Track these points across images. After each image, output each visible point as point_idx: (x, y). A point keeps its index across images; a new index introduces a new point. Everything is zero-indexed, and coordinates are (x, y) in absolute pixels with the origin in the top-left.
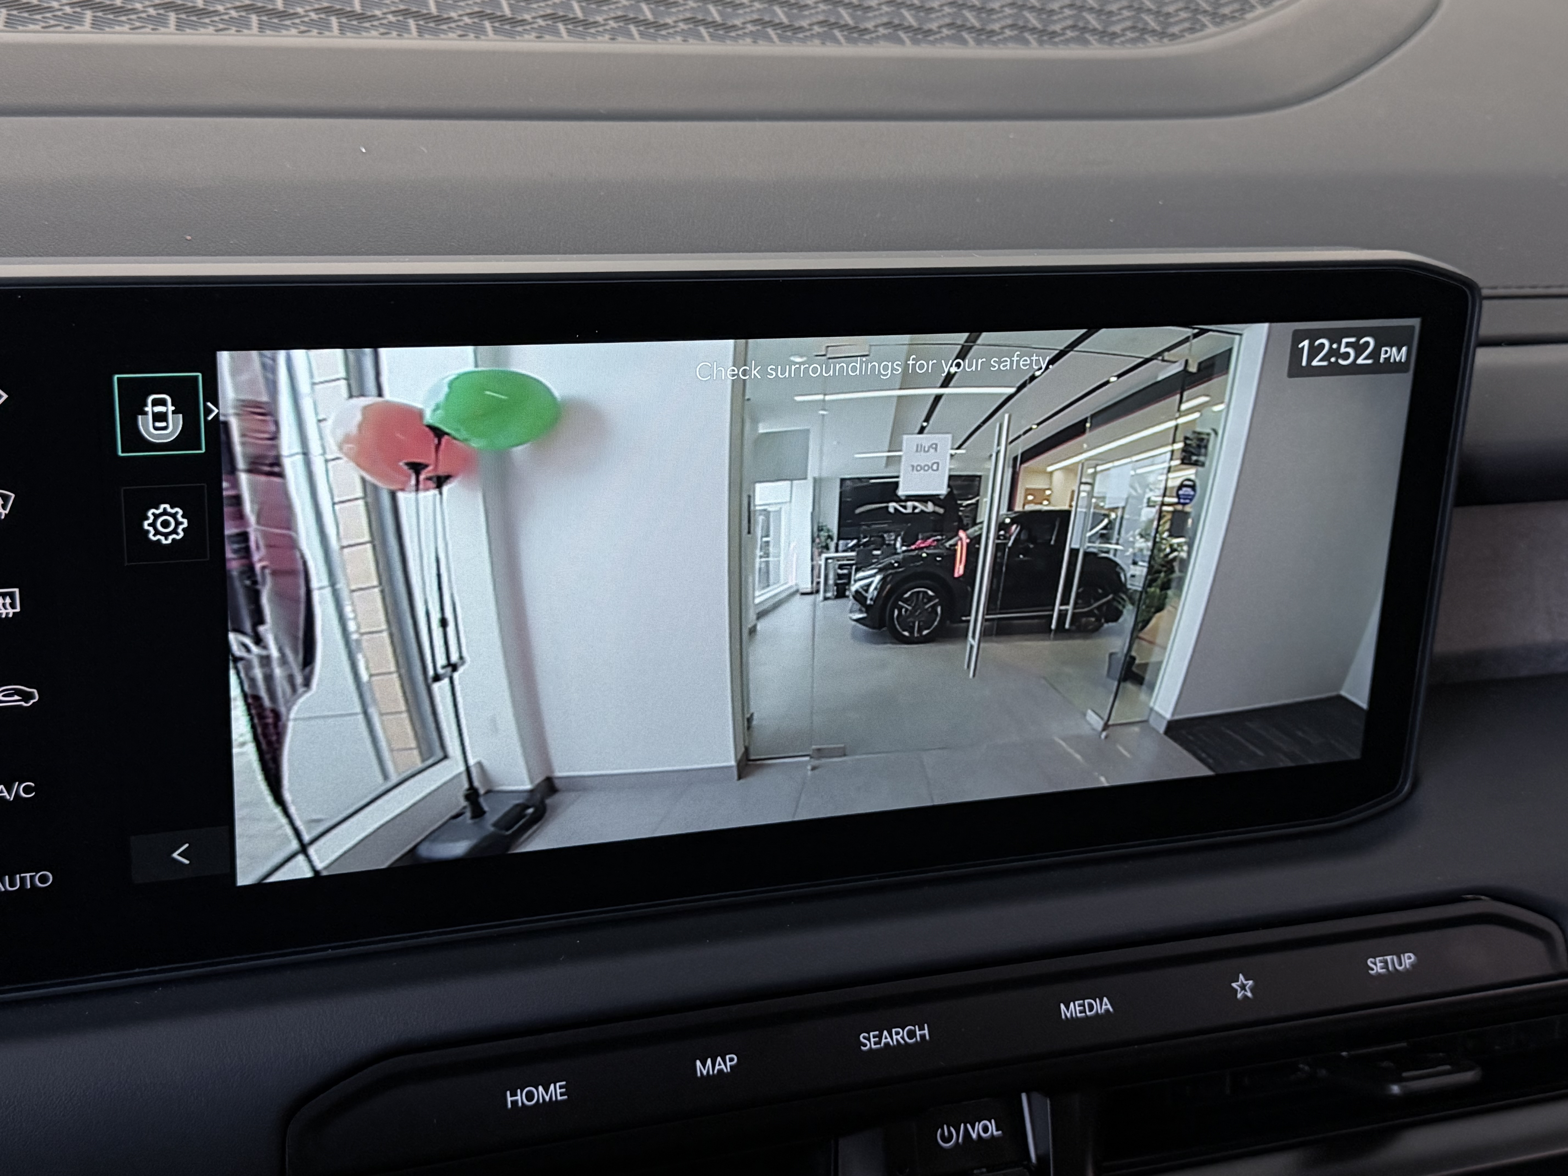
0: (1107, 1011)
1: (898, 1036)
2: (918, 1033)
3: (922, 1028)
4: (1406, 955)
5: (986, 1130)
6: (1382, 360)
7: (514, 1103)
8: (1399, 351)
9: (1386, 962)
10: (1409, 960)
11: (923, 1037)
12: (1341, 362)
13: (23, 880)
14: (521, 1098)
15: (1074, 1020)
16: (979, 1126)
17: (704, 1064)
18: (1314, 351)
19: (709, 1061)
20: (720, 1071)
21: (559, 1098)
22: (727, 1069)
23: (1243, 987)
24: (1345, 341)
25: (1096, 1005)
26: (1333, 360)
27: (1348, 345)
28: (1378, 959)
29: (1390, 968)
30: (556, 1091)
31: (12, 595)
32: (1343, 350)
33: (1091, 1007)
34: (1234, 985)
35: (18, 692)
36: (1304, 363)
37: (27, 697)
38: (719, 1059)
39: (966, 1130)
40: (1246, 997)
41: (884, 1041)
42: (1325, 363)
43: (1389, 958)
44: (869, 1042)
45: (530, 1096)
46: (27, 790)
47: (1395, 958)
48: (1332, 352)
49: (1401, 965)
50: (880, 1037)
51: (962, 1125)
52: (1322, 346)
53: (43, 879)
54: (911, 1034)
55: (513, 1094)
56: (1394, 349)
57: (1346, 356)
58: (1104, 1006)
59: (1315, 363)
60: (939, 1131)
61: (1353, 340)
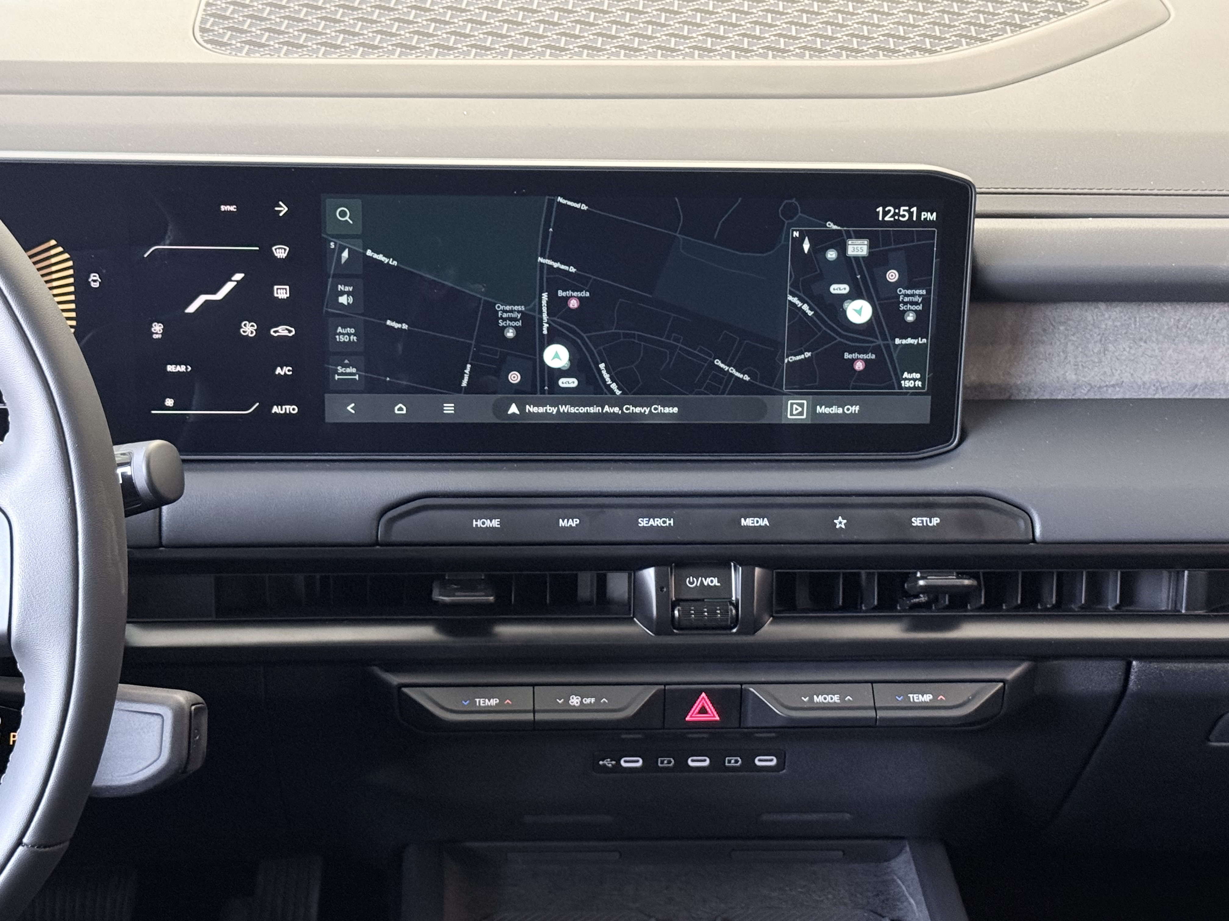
0: (766, 525)
1: (658, 522)
2: (668, 522)
3: (670, 520)
4: (935, 519)
5: (712, 581)
6: (922, 219)
7: (476, 525)
8: (932, 215)
9: (923, 521)
10: (936, 521)
11: (670, 524)
12: (901, 219)
13: (286, 409)
14: (479, 523)
15: (747, 527)
16: (709, 580)
17: (563, 521)
18: (885, 213)
19: (566, 520)
20: (571, 525)
21: (497, 526)
22: (574, 525)
23: (840, 523)
24: (902, 208)
25: (760, 521)
26: (896, 217)
27: (904, 210)
28: (918, 519)
29: (925, 524)
30: (495, 523)
31: (286, 289)
32: (902, 213)
33: (757, 522)
34: (835, 521)
35: (287, 329)
36: (880, 218)
37: (290, 331)
38: (570, 520)
39: (702, 580)
40: (841, 527)
41: (650, 523)
42: (892, 219)
43: (925, 519)
44: (643, 522)
45: (483, 523)
46: (289, 371)
47: (928, 519)
48: (895, 214)
49: (931, 522)
50: (649, 521)
51: (700, 579)
52: (889, 211)
53: (294, 409)
54: (664, 522)
55: (476, 521)
56: (929, 213)
57: (904, 216)
58: (765, 522)
59: (887, 219)
60: (688, 579)
61: (907, 208)
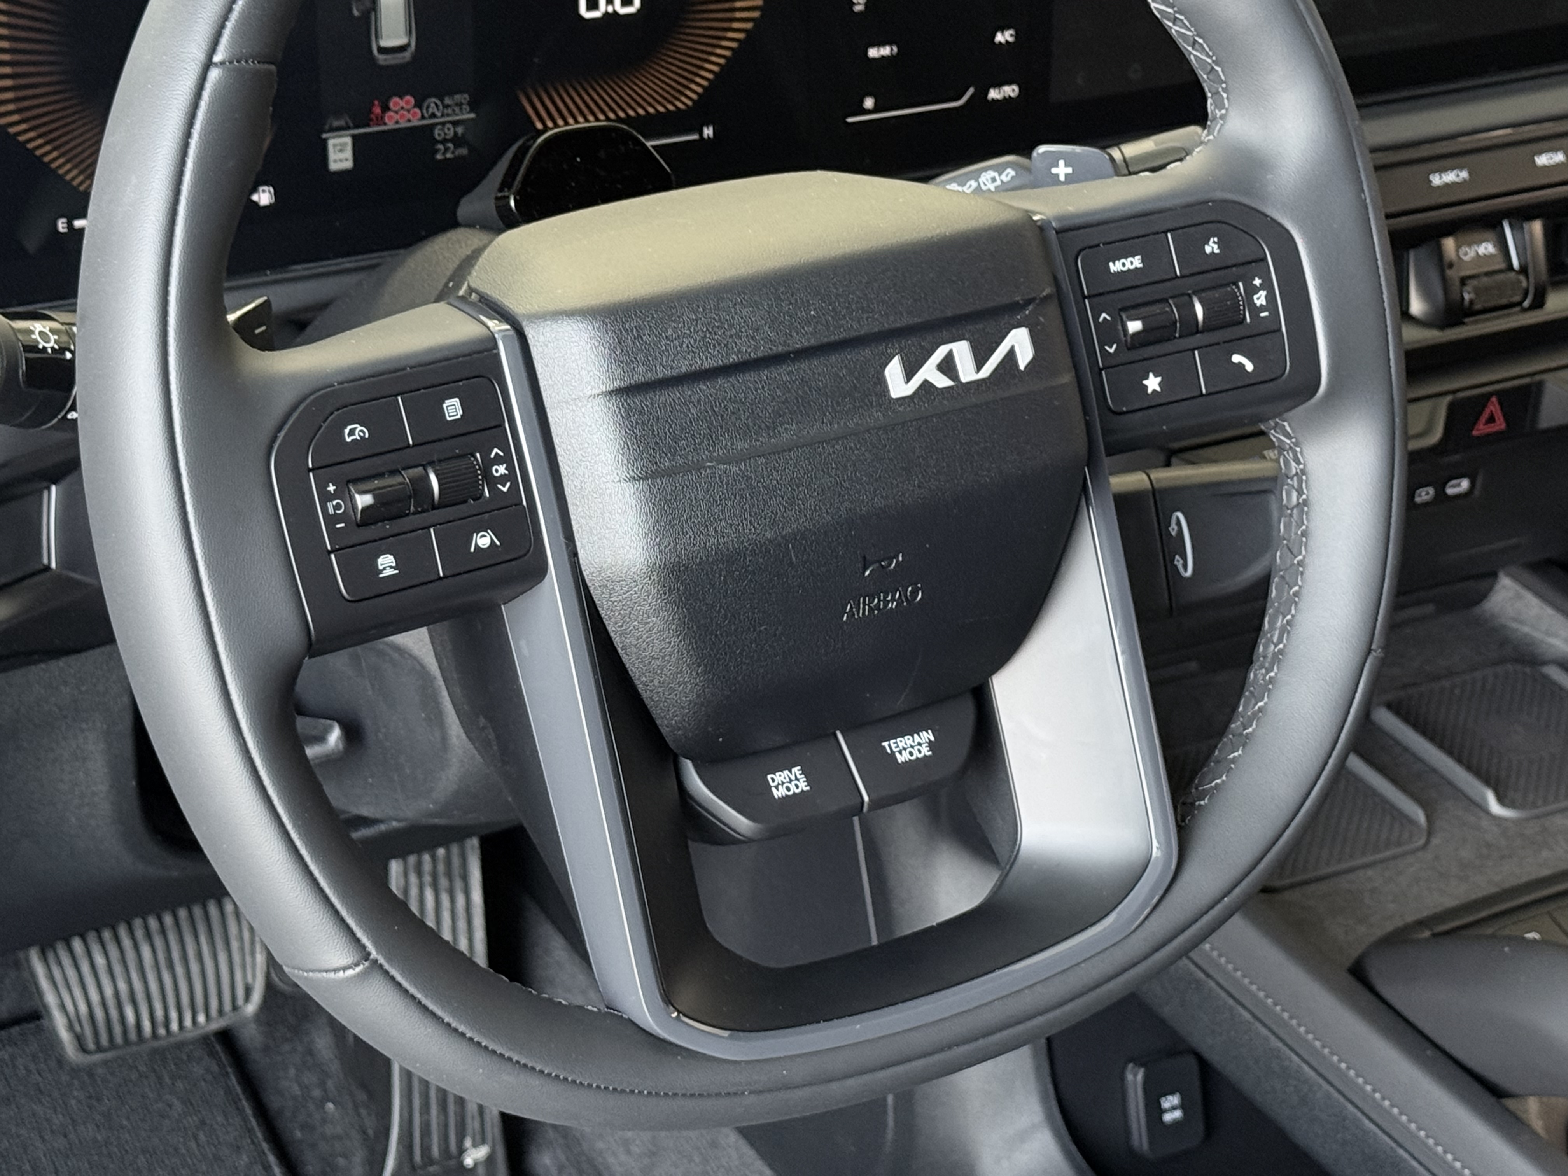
0: (1562, 160)
1: (1451, 177)
2: (1461, 175)
3: (1463, 172)
5: (1487, 249)
11: (1463, 177)
13: (1004, 92)
25: (1556, 156)
33: (1552, 158)
39: (1475, 249)
41: (1443, 179)
44: (1436, 180)
46: (1011, 35)
50: (1441, 177)
53: (1014, 91)
54: (1458, 176)
58: (1559, 157)
60: (1462, 251)
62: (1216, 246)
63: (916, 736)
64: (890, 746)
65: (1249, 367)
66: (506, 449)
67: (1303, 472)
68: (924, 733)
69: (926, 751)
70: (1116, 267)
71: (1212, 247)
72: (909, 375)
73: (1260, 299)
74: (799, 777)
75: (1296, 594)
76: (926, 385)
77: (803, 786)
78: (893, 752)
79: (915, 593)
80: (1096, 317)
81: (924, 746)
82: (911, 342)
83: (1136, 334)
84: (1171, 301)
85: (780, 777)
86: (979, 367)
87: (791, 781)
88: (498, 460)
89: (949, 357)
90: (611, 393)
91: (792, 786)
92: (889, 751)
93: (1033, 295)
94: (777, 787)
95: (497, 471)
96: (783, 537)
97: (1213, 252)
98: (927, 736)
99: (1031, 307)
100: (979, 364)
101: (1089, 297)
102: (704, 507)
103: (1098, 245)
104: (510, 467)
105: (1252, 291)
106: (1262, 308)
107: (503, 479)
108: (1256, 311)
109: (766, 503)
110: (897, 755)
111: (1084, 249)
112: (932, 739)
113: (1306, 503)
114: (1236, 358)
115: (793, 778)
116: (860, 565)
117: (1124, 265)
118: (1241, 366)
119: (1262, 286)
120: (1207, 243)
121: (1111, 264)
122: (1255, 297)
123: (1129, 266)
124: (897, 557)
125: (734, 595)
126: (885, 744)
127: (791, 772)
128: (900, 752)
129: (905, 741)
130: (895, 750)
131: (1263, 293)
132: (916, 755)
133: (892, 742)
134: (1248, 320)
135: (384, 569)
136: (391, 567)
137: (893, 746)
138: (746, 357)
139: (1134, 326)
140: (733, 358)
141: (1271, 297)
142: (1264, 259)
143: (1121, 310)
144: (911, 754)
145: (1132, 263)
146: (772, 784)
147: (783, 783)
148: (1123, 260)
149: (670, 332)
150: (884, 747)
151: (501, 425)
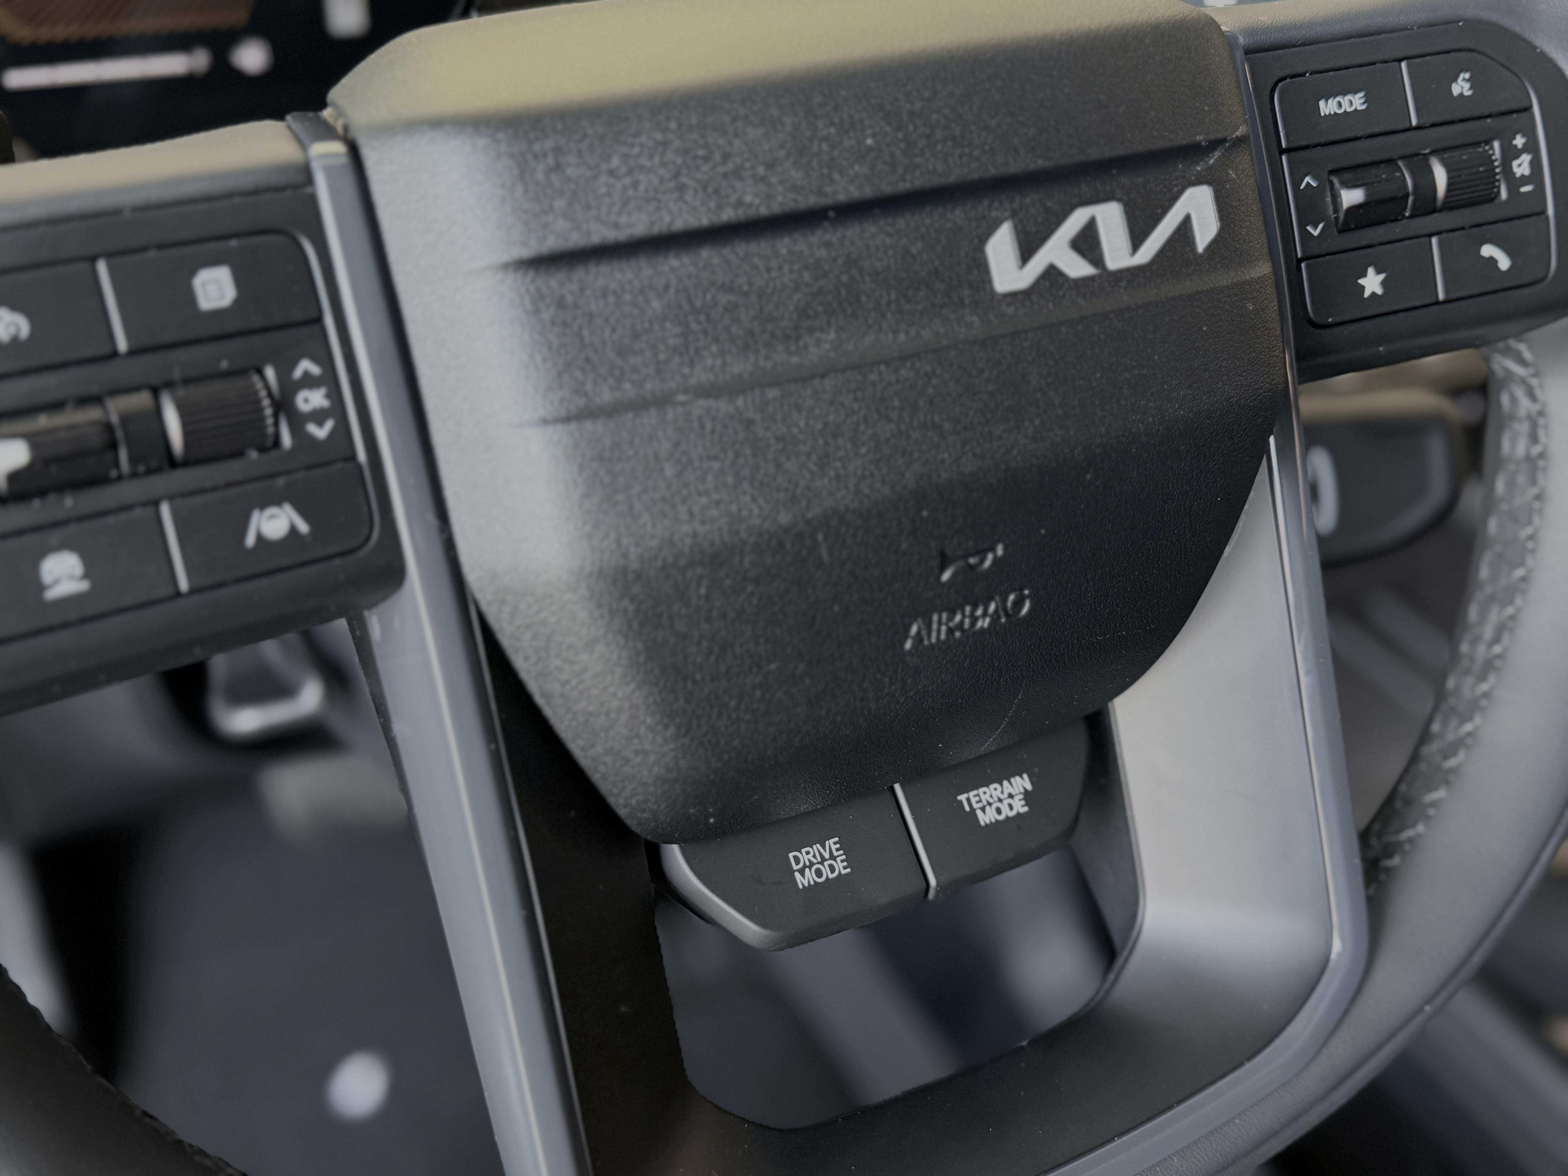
62: (1467, 86)
63: (1005, 783)
64: (968, 800)
65: (1504, 263)
66: (327, 362)
67: (1541, 413)
68: (1018, 778)
69: (1020, 807)
70: (1328, 107)
71: (1461, 87)
72: (1026, 253)
73: (1522, 166)
74: (835, 854)
75: (1524, 579)
76: (1052, 273)
77: (841, 867)
78: (973, 810)
79: (1019, 603)
80: (1296, 184)
81: (1017, 798)
82: (1032, 199)
83: (1354, 210)
84: (1401, 163)
85: (806, 855)
86: (1136, 245)
87: (823, 859)
88: (309, 381)
89: (1091, 226)
90: (505, 267)
91: (826, 871)
92: (967, 808)
93: (1220, 135)
94: (802, 872)
95: (306, 401)
96: (808, 522)
97: (1461, 94)
98: (1022, 783)
99: (1217, 154)
100: (1137, 240)
101: (1287, 151)
102: (669, 470)
103: (1303, 75)
104: (335, 394)
105: (1510, 154)
106: (1524, 180)
107: (319, 417)
108: (1514, 183)
109: (779, 466)
110: (979, 813)
111: (1284, 79)
112: (1029, 787)
113: (1542, 455)
114: (1488, 250)
115: (827, 855)
116: (935, 563)
117: (1340, 105)
118: (1492, 261)
119: (1525, 149)
120: (1455, 79)
121: (1322, 103)
122: (1515, 163)
123: (1346, 107)
124: (993, 549)
125: (724, 616)
126: (962, 798)
127: (824, 848)
128: (983, 809)
129: (990, 792)
130: (975, 806)
131: (1526, 158)
132: (1006, 812)
133: (972, 794)
134: (1504, 195)
135: (57, 581)
136: (71, 578)
137: (974, 800)
138: (752, 213)
139: (1351, 197)
140: (728, 215)
141: (1536, 164)
142: (1528, 109)
143: (1332, 172)
144: (999, 811)
145: (1351, 103)
146: (795, 867)
147: (812, 864)
148: (1339, 98)
149: (615, 162)
150: (961, 802)
151: (318, 320)
